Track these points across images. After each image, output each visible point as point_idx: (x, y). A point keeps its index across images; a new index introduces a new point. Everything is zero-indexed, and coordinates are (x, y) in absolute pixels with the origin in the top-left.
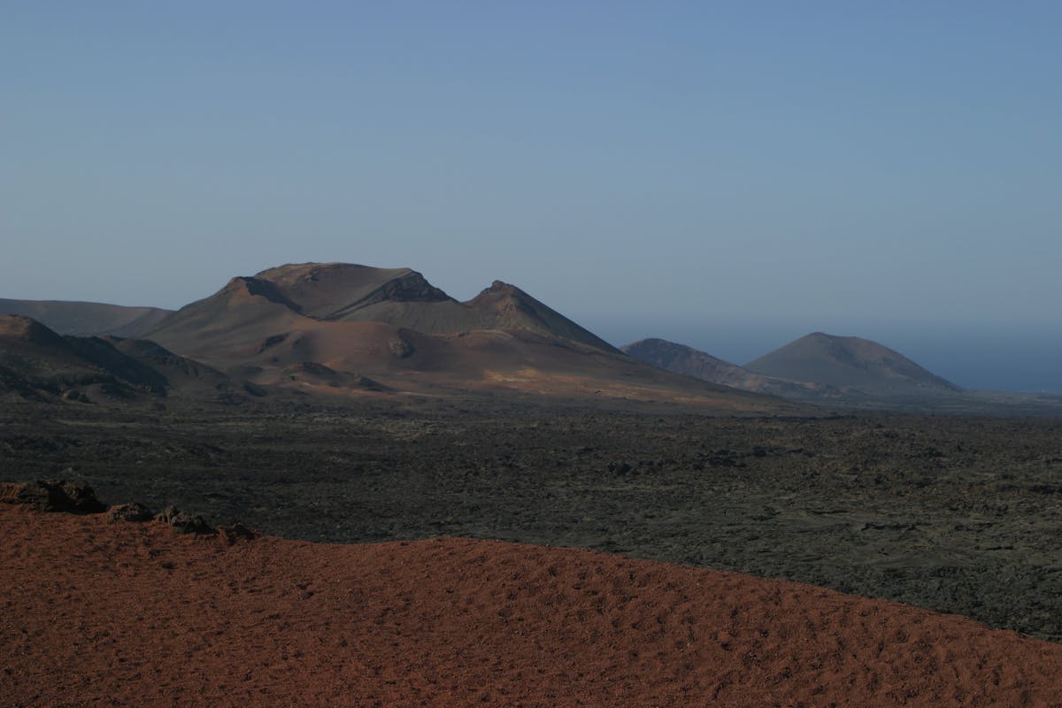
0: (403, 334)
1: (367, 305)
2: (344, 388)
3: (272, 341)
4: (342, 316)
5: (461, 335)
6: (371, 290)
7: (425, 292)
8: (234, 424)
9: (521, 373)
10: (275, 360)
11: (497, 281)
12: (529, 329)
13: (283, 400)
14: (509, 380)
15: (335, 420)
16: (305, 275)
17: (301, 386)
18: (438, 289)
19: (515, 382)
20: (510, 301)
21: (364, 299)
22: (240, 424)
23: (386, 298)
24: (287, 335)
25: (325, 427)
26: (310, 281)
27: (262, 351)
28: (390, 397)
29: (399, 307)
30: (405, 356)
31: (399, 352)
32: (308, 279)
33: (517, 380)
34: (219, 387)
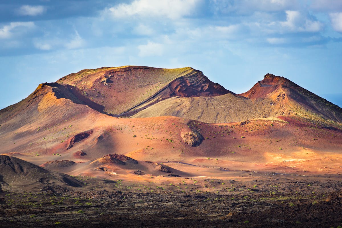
0: (192, 125)
1: (157, 101)
2: (147, 176)
3: (80, 137)
4: (136, 112)
5: (242, 124)
6: (158, 89)
7: (207, 87)
8: (69, 213)
9: (298, 153)
10: (83, 154)
11: (268, 74)
12: (301, 115)
13: (97, 189)
14: (287, 160)
15: (153, 205)
16: (101, 79)
17: (110, 175)
18: (217, 84)
19: (294, 162)
20: (281, 91)
21: (154, 97)
22: (74, 212)
23: (173, 94)
24: (92, 132)
25: (148, 212)
26: (105, 83)
27: (71, 146)
28: (188, 181)
29: (186, 101)
30: (195, 144)
31: (190, 141)
32: (104, 81)
33: (295, 160)
34: (41, 180)
